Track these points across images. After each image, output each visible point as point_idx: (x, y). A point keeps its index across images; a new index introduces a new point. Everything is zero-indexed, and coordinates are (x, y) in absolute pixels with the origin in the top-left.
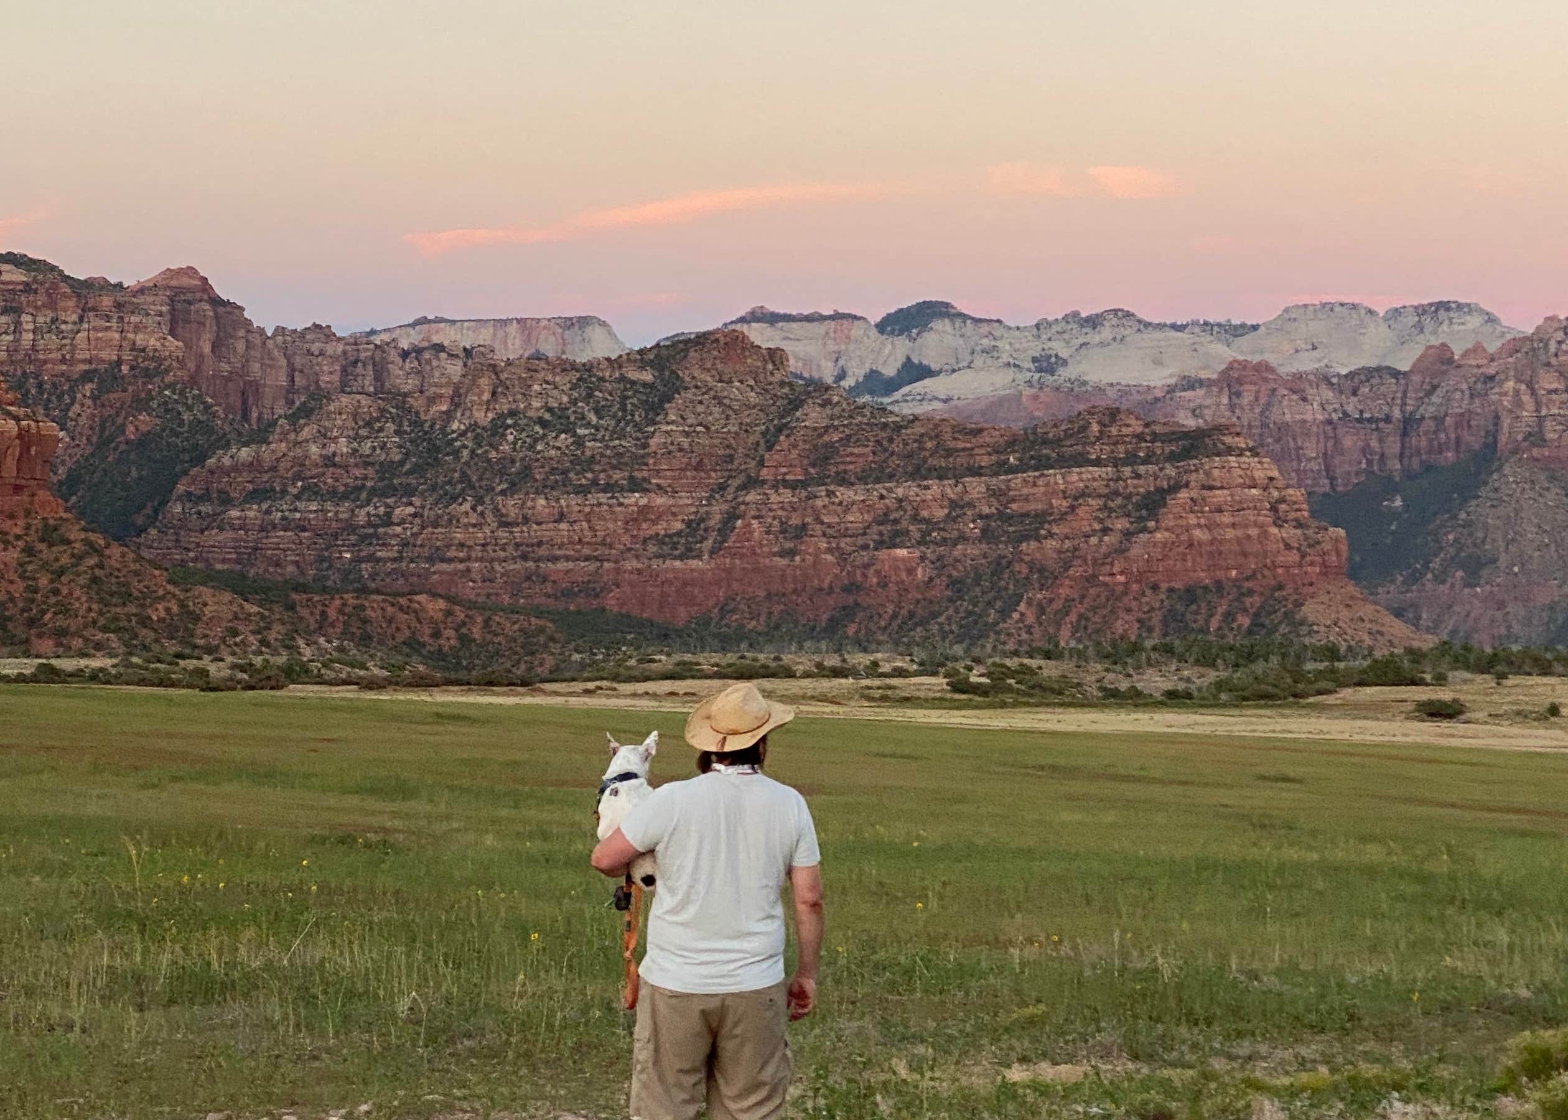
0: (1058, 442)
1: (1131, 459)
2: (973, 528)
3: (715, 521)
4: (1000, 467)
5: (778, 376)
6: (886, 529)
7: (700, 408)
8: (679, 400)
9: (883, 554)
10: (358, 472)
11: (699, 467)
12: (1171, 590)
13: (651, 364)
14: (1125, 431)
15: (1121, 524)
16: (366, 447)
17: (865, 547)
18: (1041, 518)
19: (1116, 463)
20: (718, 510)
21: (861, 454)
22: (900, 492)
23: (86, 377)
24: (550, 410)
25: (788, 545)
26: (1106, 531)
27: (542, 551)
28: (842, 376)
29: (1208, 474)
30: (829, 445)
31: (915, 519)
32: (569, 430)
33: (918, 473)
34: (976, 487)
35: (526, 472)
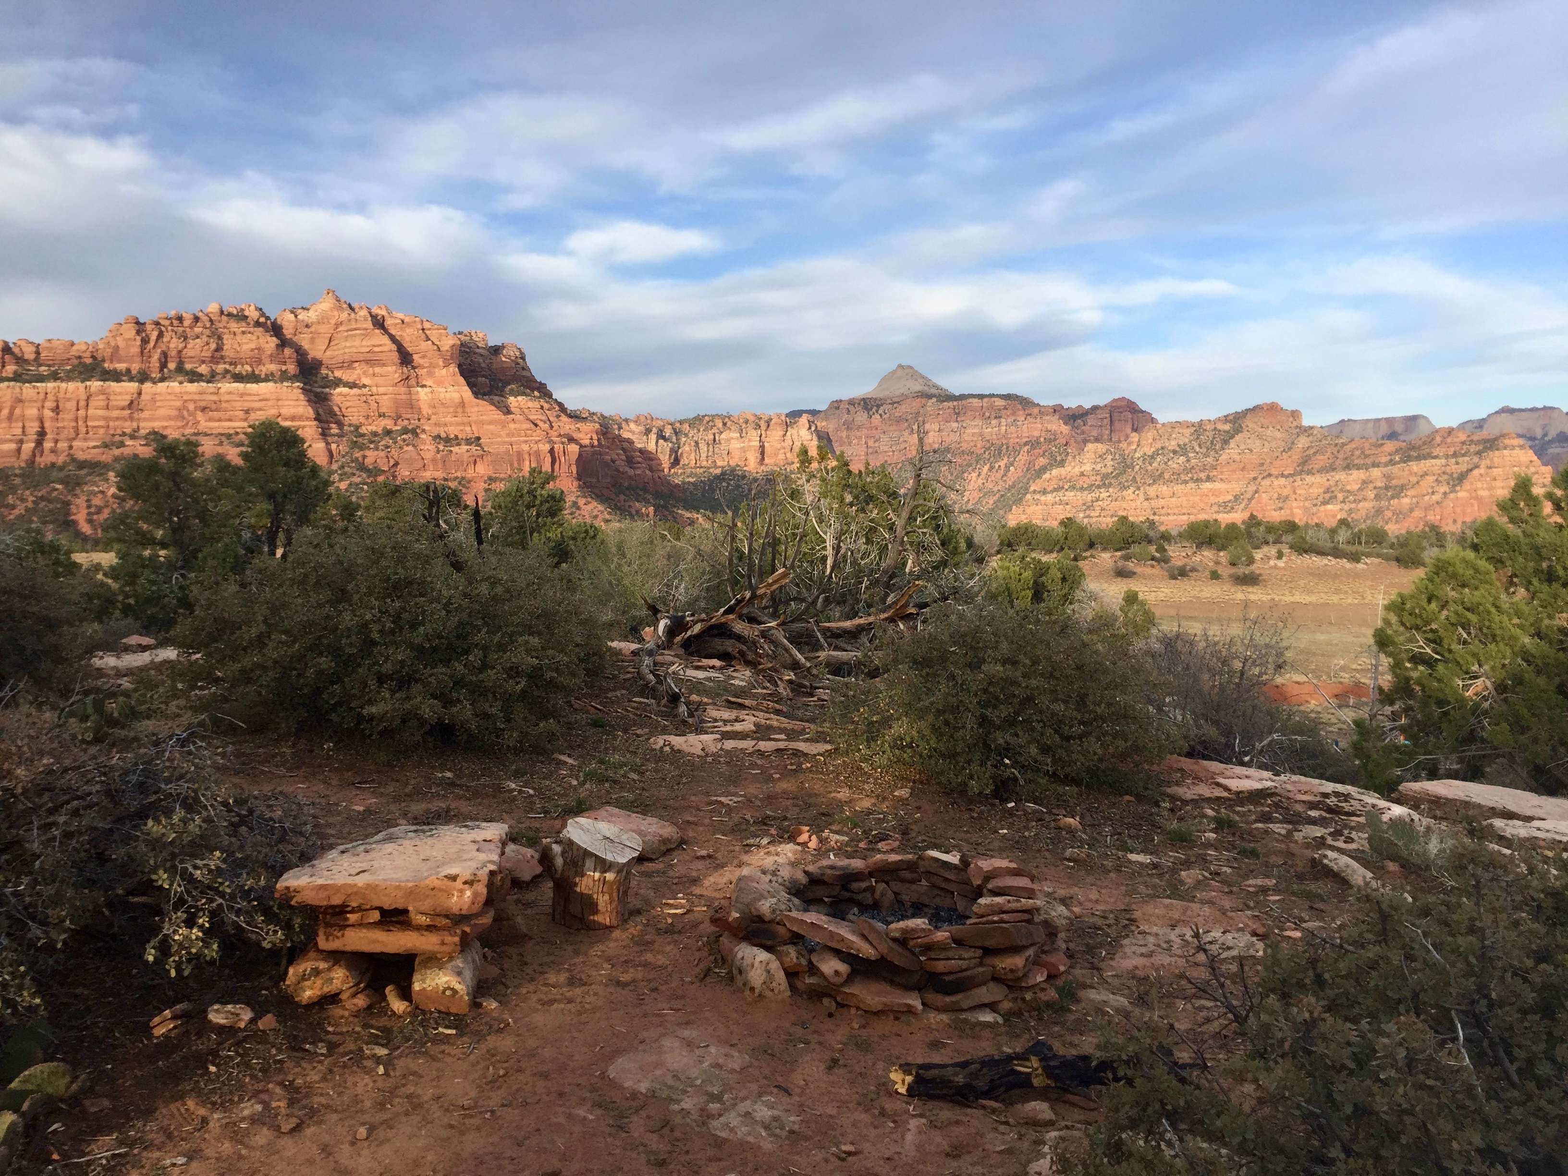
0: (1419, 448)
1: (1455, 455)
2: (1371, 495)
3: (1248, 496)
4: (1391, 462)
5: (1295, 424)
6: (1327, 496)
7: (1249, 441)
8: (1237, 437)
9: (1322, 508)
10: (1093, 478)
11: (1243, 469)
12: (1464, 523)
13: (1230, 421)
14: (1455, 440)
15: (1444, 488)
16: (1098, 467)
17: (1315, 505)
18: (1403, 488)
19: (1447, 457)
20: (1252, 488)
21: (1321, 460)
22: (1337, 477)
23: (1026, 444)
24: (1179, 445)
25: (1280, 505)
26: (1433, 493)
27: (1163, 511)
28: (1545, 435)
29: (1492, 460)
30: (1308, 456)
31: (1342, 490)
32: (1185, 454)
33: (1347, 467)
34: (1376, 472)
35: (1161, 475)
